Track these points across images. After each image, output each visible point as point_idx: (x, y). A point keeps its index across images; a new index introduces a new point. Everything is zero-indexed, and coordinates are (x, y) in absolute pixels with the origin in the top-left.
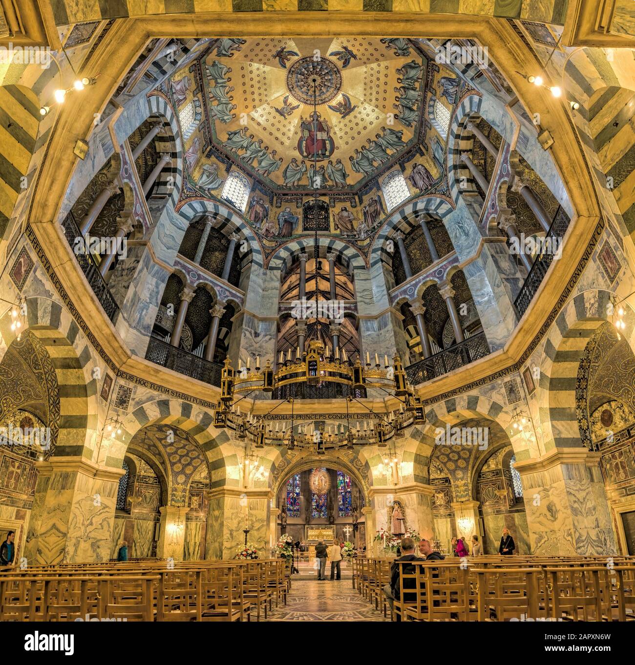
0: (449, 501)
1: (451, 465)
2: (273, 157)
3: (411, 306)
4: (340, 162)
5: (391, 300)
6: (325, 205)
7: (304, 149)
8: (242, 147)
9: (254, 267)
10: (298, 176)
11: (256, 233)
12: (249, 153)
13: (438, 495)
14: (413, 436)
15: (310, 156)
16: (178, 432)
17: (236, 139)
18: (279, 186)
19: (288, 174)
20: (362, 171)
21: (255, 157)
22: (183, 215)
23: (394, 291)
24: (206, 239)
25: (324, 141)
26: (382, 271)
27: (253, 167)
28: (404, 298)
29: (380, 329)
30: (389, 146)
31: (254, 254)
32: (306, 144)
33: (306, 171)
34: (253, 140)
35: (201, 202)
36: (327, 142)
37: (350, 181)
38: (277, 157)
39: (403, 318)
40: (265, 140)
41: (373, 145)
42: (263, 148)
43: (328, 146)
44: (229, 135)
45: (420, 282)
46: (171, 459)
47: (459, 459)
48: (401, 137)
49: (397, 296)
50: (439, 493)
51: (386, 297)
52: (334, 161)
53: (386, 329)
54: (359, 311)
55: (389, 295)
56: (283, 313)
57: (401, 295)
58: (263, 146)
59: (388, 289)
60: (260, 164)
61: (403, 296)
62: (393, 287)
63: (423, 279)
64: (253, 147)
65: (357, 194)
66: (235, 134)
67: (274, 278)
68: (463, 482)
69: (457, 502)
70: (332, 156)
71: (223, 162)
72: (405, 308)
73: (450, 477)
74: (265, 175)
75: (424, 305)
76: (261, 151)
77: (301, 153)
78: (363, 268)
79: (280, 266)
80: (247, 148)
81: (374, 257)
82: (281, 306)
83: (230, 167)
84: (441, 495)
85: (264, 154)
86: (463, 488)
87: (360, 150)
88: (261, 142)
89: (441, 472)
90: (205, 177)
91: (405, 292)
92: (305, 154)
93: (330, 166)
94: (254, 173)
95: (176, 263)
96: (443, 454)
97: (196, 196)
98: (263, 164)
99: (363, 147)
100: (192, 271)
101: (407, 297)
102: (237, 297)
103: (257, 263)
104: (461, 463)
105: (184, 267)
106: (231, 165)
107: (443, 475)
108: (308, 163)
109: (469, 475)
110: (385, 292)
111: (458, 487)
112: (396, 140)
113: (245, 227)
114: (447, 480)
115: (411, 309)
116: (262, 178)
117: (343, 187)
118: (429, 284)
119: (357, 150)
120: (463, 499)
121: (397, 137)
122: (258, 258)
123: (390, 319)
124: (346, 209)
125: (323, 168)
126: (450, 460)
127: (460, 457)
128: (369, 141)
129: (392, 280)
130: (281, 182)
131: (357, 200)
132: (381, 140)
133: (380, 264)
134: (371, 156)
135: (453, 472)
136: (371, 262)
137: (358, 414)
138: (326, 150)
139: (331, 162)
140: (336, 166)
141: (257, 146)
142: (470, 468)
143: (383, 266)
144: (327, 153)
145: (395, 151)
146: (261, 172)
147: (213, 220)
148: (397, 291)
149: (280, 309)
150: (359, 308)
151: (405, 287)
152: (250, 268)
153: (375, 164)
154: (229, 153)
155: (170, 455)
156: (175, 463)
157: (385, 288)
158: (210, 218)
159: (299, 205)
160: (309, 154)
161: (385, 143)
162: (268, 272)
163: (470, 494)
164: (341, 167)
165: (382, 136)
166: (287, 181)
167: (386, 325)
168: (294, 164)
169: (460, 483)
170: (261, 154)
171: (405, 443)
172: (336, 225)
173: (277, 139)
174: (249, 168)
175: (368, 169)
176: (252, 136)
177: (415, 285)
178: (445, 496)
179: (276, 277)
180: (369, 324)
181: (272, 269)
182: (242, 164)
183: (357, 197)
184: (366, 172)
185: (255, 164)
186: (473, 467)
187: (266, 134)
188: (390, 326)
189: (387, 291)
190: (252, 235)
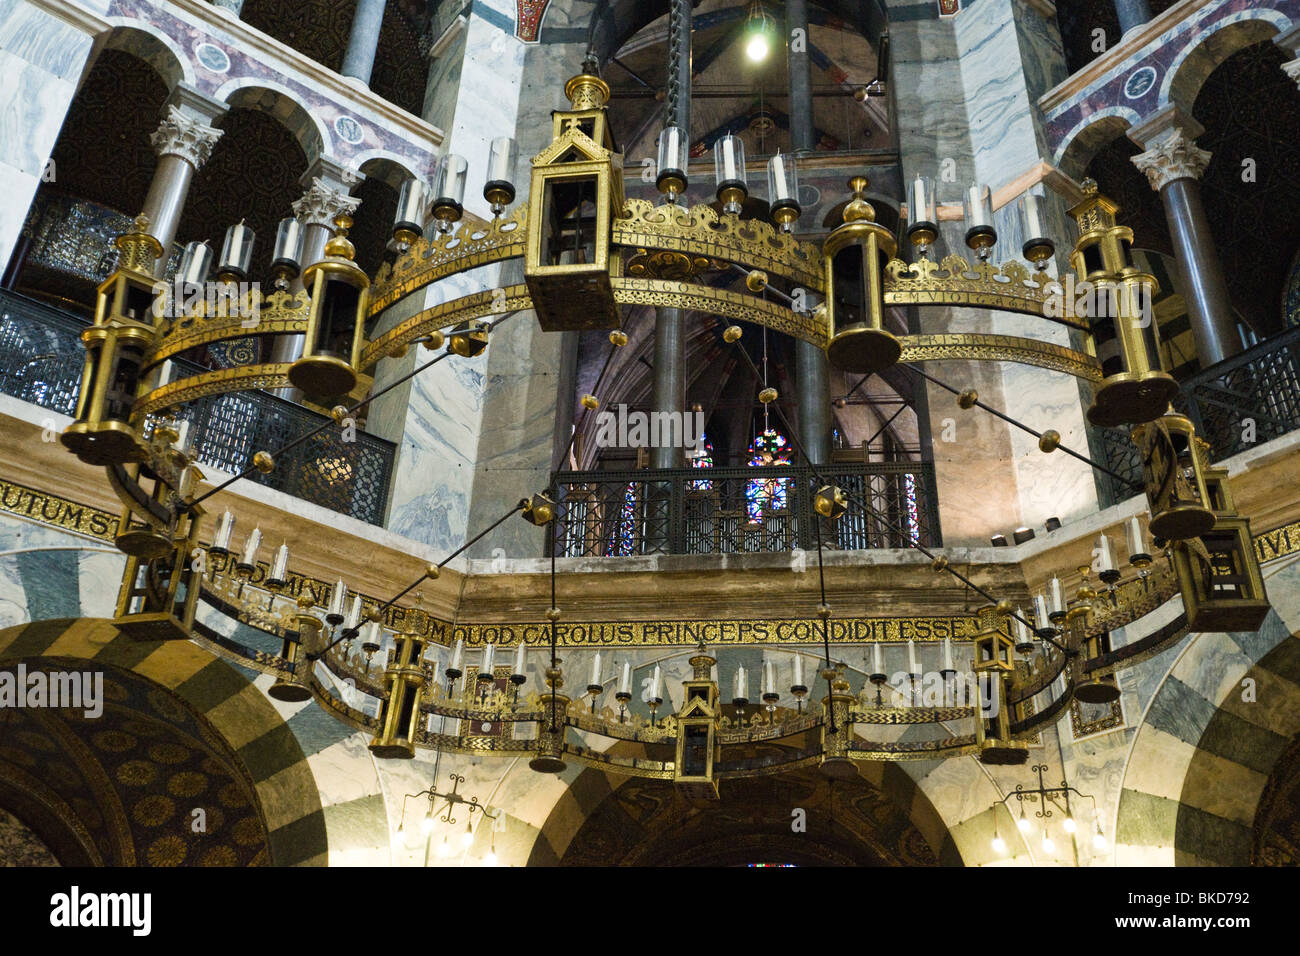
3: (1140, 151)
5: (1048, 134)
9: (481, 31)
14: (1163, 718)
16: (152, 697)
23: (1060, 98)
28: (1110, 120)
45: (1185, 38)
46: (139, 814)
49: (1073, 116)
51: (1028, 121)
55: (1039, 113)
57: (1094, 108)
59: (1035, 90)
61: (1103, 113)
62: (1057, 81)
63: (1203, 24)
75: (1202, 143)
78: (926, 12)
79: (585, 26)
91: (1112, 93)
101: (1124, 112)
103: (491, 15)
110: (1023, 102)
115: (1137, 160)
129: (1054, 57)
148: (1078, 89)
155: (131, 796)
156: (156, 833)
157: (1020, 82)
162: (539, 48)
171: (1123, 752)
177: (1164, 57)
181: (556, 37)
189: (1033, 98)
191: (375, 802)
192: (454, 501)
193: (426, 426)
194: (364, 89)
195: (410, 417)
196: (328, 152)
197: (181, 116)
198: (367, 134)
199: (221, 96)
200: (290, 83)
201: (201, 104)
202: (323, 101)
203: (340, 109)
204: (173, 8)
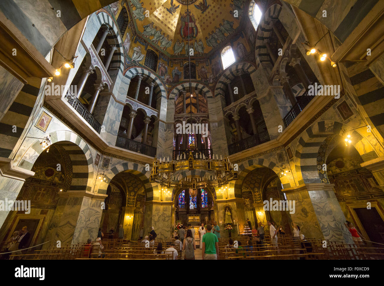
0: (252, 202)
1: (252, 186)
2: (168, 39)
3: (233, 116)
4: (201, 41)
5: (224, 112)
6: (194, 65)
7: (182, 33)
8: (152, 35)
9: (163, 99)
10: (180, 50)
11: (163, 82)
12: (155, 38)
13: (246, 200)
15: (186, 37)
17: (148, 30)
18: (171, 55)
19: (176, 48)
20: (211, 46)
21: (159, 40)
22: (127, 77)
24: (139, 87)
25: (192, 28)
26: (220, 99)
27: (158, 46)
28: (230, 112)
29: (219, 127)
30: (226, 31)
31: (162, 92)
32: (184, 30)
33: (184, 46)
34: (157, 30)
35: (135, 69)
36: (194, 29)
37: (206, 51)
38: (170, 39)
39: (230, 121)
40: (163, 29)
41: (217, 30)
42: (162, 34)
43: (195, 31)
44: (144, 28)
45: (237, 105)
46: (128, 185)
47: (255, 183)
48: (233, 26)
49: (226, 111)
50: (247, 198)
51: (222, 112)
52: (198, 40)
53: (222, 127)
54: (210, 118)
55: (223, 111)
56: (176, 120)
58: (162, 33)
59: (223, 108)
60: (162, 44)
62: (225, 107)
63: (239, 104)
64: (157, 34)
65: (209, 58)
66: (147, 27)
67: (171, 103)
68: (258, 193)
69: (256, 203)
70: (197, 37)
71: (143, 45)
72: (230, 117)
73: (252, 191)
74: (165, 50)
75: (239, 116)
76: (161, 36)
77: (181, 36)
78: (211, 97)
79: (174, 97)
80: (154, 35)
81: (216, 92)
82: (175, 116)
83: (147, 47)
84: (248, 200)
85: (163, 38)
86: (258, 196)
87: (211, 33)
88: (161, 30)
89: (247, 188)
90: (135, 55)
91: (230, 109)
92: (183, 36)
93: (196, 43)
94: (159, 49)
95: (127, 101)
96: (248, 181)
97: (132, 66)
98: (163, 44)
99: (213, 32)
100: (134, 103)
101: (232, 112)
102: (156, 114)
103: (164, 97)
104: (257, 185)
105: (131, 102)
106: (147, 46)
107: (248, 190)
108: (185, 42)
109: (261, 190)
111: (255, 195)
112: (229, 27)
113: (157, 79)
114: (250, 192)
116: (163, 52)
117: (202, 55)
118: (242, 106)
119: (209, 34)
120: (259, 202)
121: (230, 26)
122: (164, 94)
123: (223, 122)
124: (203, 67)
125: (193, 44)
126: (251, 183)
127: (256, 182)
128: (216, 28)
129: (224, 103)
130: (172, 53)
131: (209, 62)
132: (222, 28)
133: (219, 96)
134: (216, 37)
135: (253, 189)
136: (215, 94)
138: (194, 34)
139: (196, 41)
140: (199, 43)
141: (159, 33)
142: (261, 187)
143: (221, 96)
144: (194, 36)
145: (229, 34)
146: (162, 48)
148: (226, 109)
149: (175, 118)
150: (210, 117)
151: (231, 107)
152: (161, 99)
153: (218, 42)
154: (145, 39)
155: (127, 183)
156: (130, 187)
157: (221, 107)
158: (140, 76)
159: (182, 65)
160: (185, 36)
161: (224, 29)
162: (169, 100)
163: (262, 199)
164: (201, 44)
165: (223, 24)
166: (175, 52)
167: (221, 125)
168: (178, 43)
169: (257, 194)
170: (161, 38)
172: (199, 75)
173: (169, 28)
174: (156, 47)
175: (215, 44)
176: (156, 28)
177: (235, 106)
178: (250, 200)
179: (173, 103)
180: (214, 124)
181: (171, 99)
182: (153, 45)
183: (209, 60)
184: (214, 46)
185: (159, 44)
186: (262, 187)
187: (163, 26)
188: (223, 126)
189: (223, 109)
190: (160, 83)
191: (157, 186)
193: (159, 145)
194: (151, 107)
195: (158, 145)
196: (148, 115)
197: (132, 113)
198: (151, 112)
199: (136, 110)
200: (143, 107)
201: (134, 111)
202: (147, 109)
203: (148, 110)
204: (131, 100)
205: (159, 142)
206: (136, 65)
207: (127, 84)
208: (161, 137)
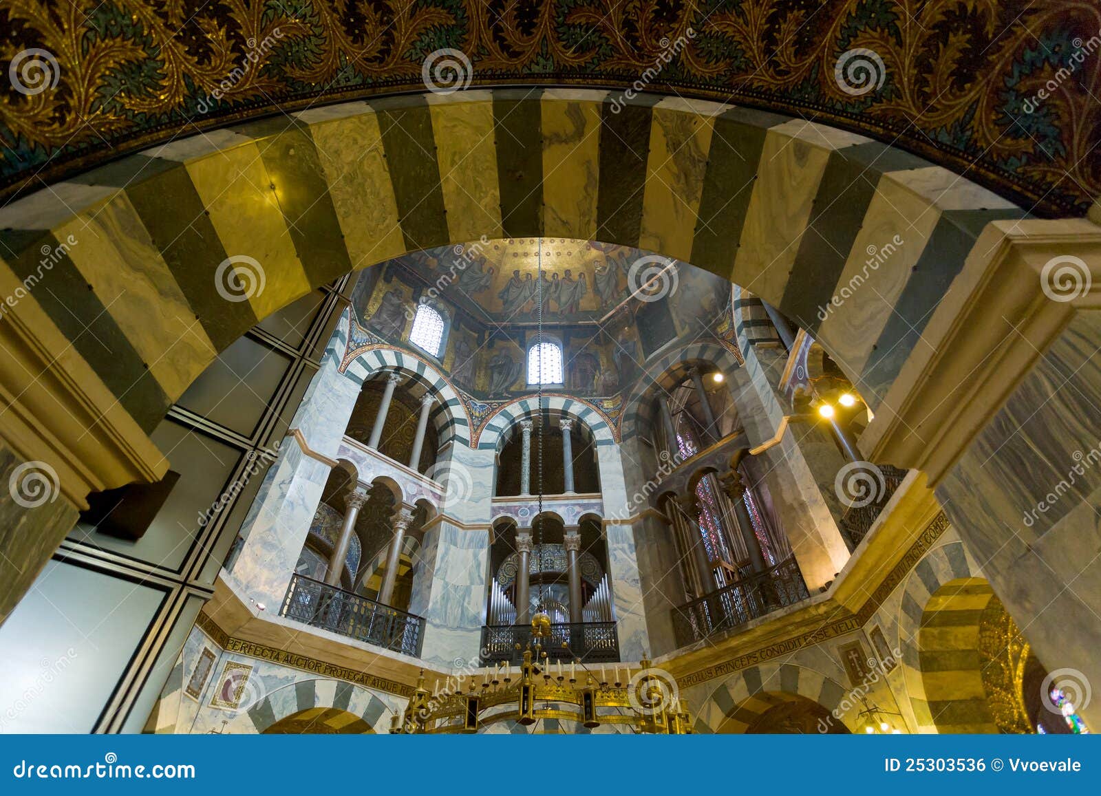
9: (601, 451)
22: (485, 446)
26: (757, 361)
31: (595, 432)
35: (502, 414)
45: (804, 353)
49: (790, 391)
55: (779, 394)
59: (774, 387)
63: (806, 346)
78: (735, 368)
81: (741, 341)
90: (496, 376)
91: (795, 378)
95: (494, 511)
97: (493, 409)
100: (520, 507)
102: (593, 505)
103: (604, 442)
105: (508, 509)
110: (772, 393)
122: (603, 433)
133: (751, 350)
136: (742, 350)
137: (805, 636)
147: (530, 423)
152: (597, 454)
157: (768, 386)
158: (522, 423)
162: (624, 444)
171: (903, 679)
177: (801, 362)
189: (775, 391)
190: (585, 407)
192: (642, 635)
194: (573, 495)
195: (616, 608)
196: (568, 522)
197: (520, 537)
198: (577, 509)
199: (529, 524)
200: (548, 506)
201: (524, 530)
202: (561, 505)
203: (566, 505)
204: (510, 504)
205: (618, 598)
206: (503, 403)
207: (486, 466)
208: (622, 579)
